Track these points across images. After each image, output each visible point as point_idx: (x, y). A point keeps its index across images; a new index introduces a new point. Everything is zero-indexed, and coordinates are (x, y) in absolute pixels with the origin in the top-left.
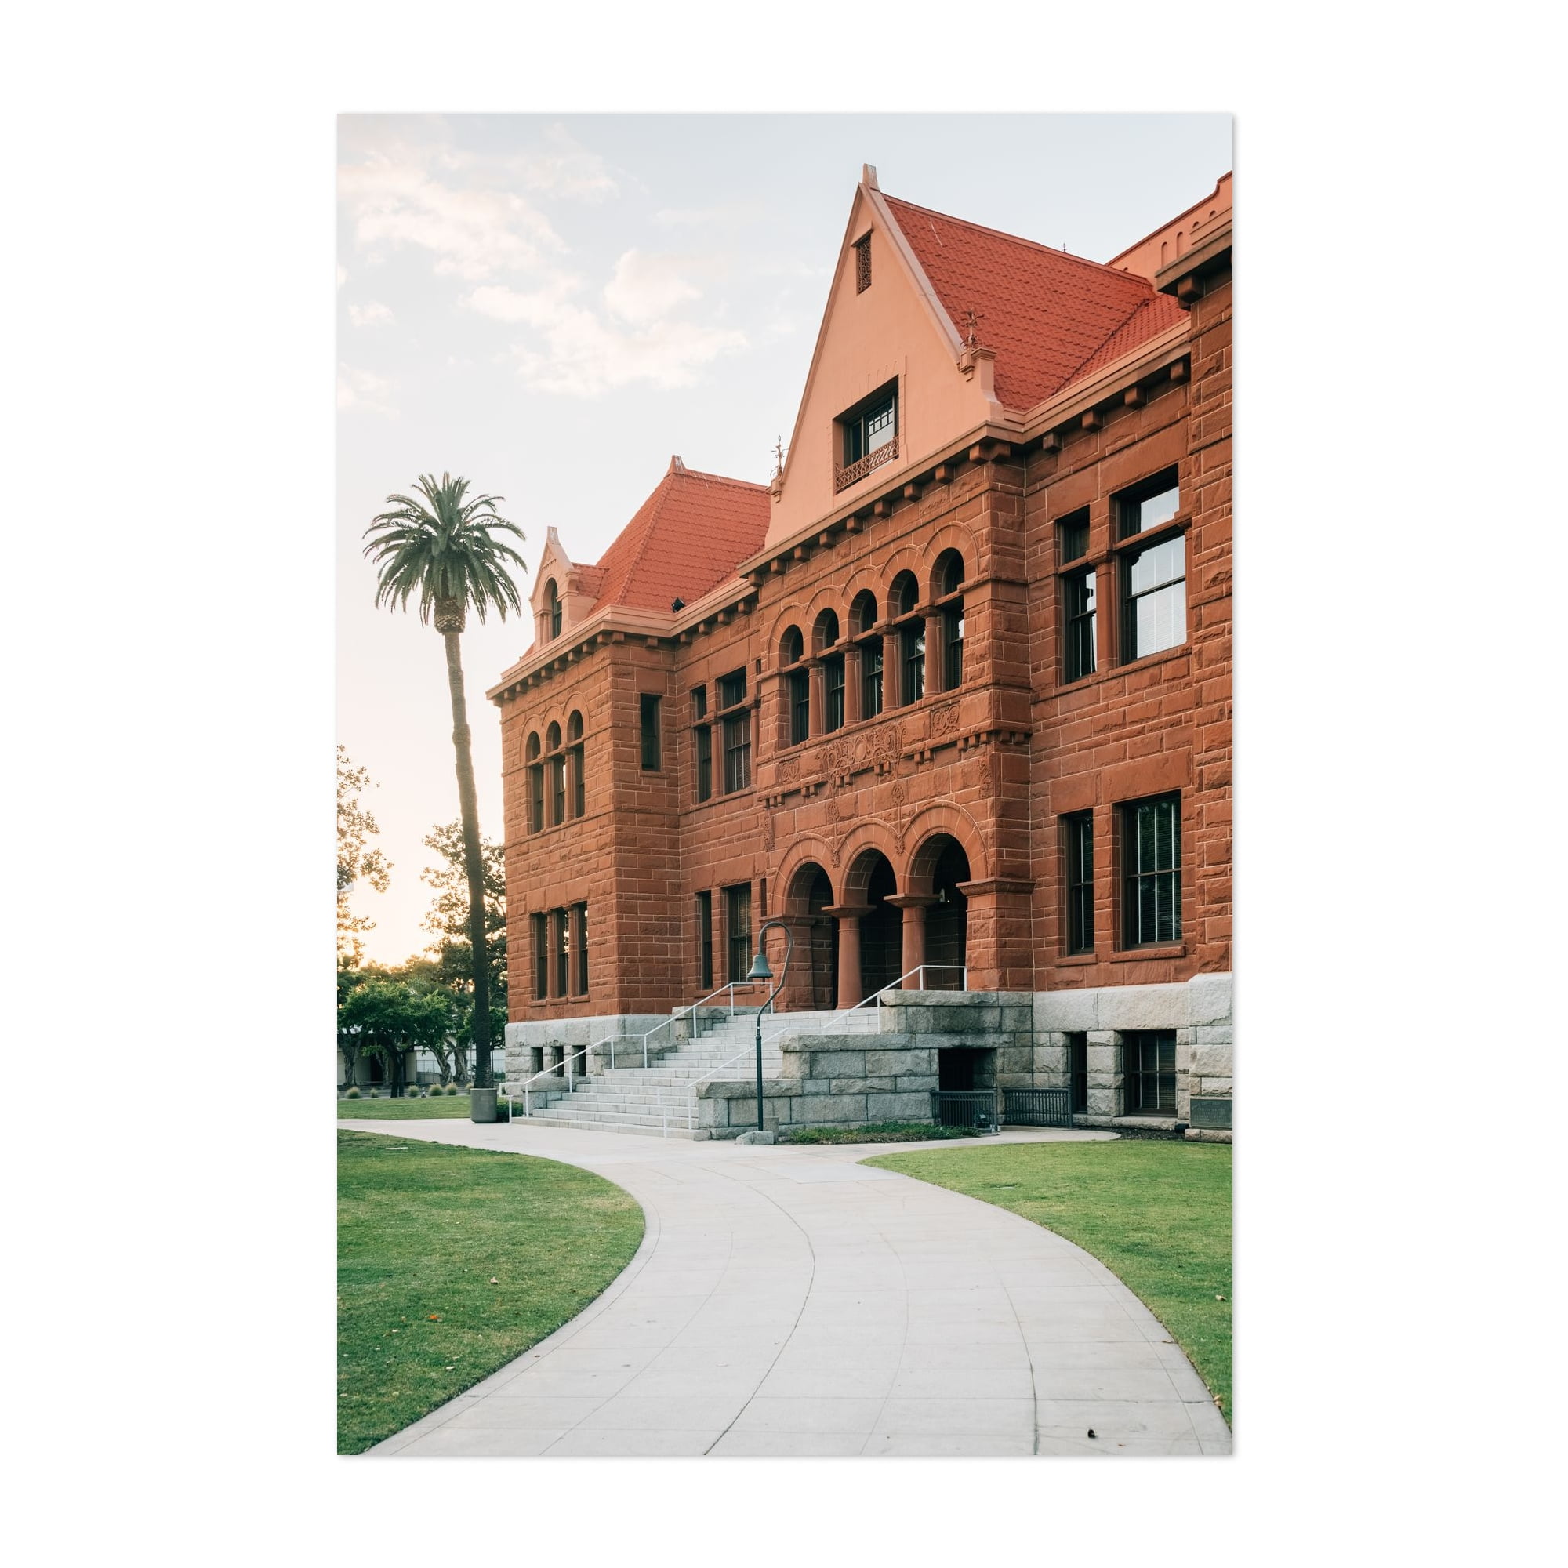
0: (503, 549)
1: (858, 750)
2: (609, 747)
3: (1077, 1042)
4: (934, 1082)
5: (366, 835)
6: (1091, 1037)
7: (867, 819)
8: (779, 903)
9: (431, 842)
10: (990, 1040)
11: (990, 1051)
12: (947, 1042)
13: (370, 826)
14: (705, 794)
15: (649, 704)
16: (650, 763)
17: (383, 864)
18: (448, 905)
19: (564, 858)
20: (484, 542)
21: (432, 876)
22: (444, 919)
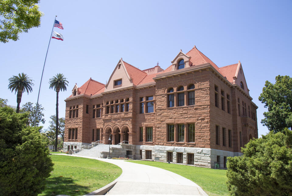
0: (66, 84)
1: (116, 116)
2: (82, 110)
3: (141, 151)
4: (126, 154)
5: (42, 116)
6: (142, 150)
7: (116, 124)
8: (104, 132)
9: (51, 118)
10: (131, 150)
11: (132, 151)
12: (128, 150)
13: (43, 115)
14: (94, 117)
15: (87, 106)
16: (87, 112)
17: (44, 120)
18: (52, 126)
19: (75, 122)
20: (64, 82)
21: (50, 122)
22: (51, 128)
